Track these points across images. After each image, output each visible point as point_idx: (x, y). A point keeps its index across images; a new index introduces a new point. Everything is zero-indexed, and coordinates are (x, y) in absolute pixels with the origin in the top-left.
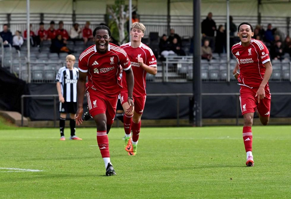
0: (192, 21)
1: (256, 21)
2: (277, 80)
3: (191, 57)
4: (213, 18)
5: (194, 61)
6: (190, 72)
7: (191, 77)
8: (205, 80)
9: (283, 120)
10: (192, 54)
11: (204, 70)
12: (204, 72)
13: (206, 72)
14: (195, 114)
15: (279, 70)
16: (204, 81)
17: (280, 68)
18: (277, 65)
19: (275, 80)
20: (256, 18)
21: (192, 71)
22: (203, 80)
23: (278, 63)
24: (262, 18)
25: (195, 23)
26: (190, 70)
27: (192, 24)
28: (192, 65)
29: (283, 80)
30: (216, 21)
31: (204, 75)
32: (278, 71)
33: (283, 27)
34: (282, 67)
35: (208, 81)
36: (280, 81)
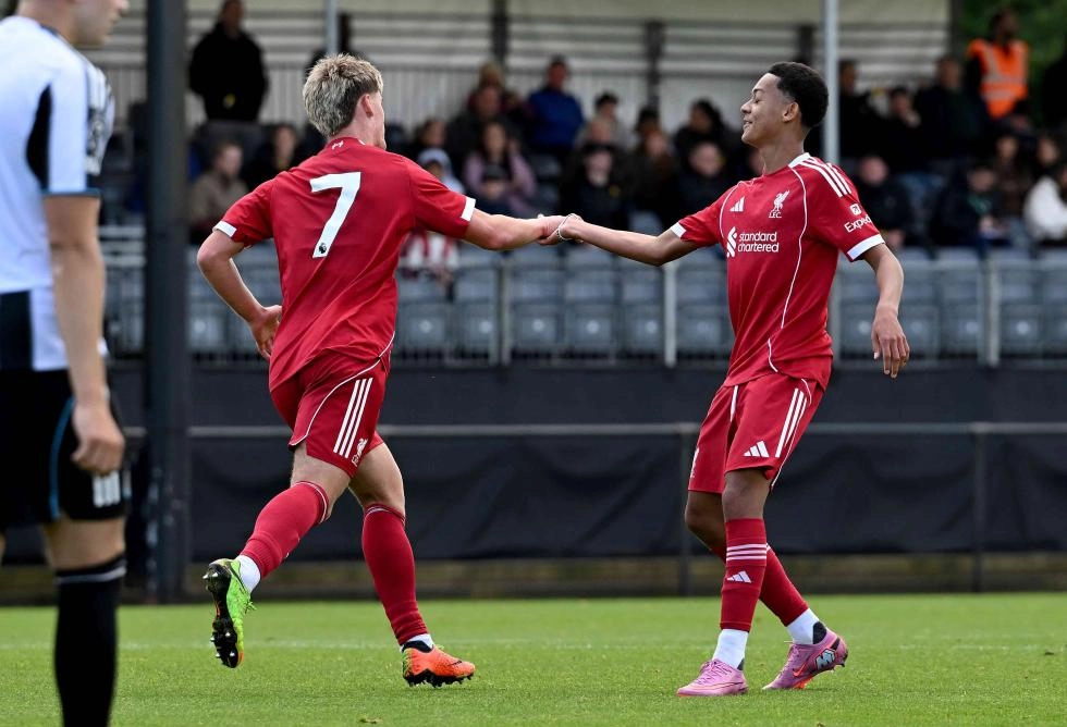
0: (139, 40)
1: (484, 43)
2: (595, 356)
3: (136, 230)
4: (249, 25)
5: (149, 253)
6: (131, 315)
7: (130, 341)
8: (211, 356)
9: (627, 568)
10: (139, 218)
11: (203, 300)
12: (203, 315)
13: (216, 314)
14: (152, 537)
15: (601, 301)
16: (206, 364)
17: (609, 291)
18: (595, 275)
19: (584, 356)
20: (484, 26)
21: (138, 308)
22: (198, 356)
23: (600, 268)
24: (515, 28)
25: (153, 48)
26: (129, 302)
27: (139, 58)
28: (138, 276)
29: (626, 355)
30: (264, 41)
31: (203, 330)
32: (602, 308)
33: (626, 74)
34: (618, 286)
35: (225, 363)
36: (612, 362)
